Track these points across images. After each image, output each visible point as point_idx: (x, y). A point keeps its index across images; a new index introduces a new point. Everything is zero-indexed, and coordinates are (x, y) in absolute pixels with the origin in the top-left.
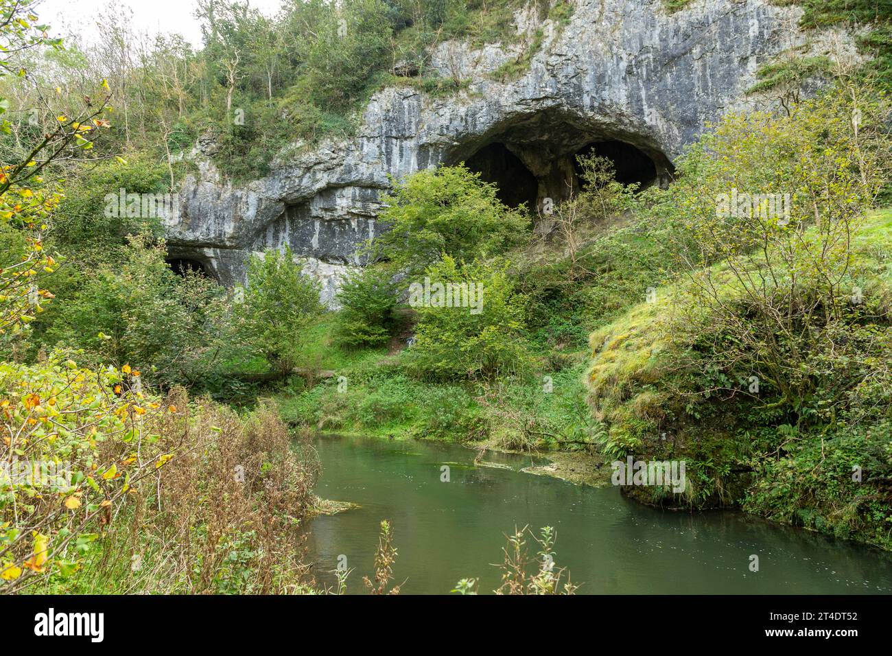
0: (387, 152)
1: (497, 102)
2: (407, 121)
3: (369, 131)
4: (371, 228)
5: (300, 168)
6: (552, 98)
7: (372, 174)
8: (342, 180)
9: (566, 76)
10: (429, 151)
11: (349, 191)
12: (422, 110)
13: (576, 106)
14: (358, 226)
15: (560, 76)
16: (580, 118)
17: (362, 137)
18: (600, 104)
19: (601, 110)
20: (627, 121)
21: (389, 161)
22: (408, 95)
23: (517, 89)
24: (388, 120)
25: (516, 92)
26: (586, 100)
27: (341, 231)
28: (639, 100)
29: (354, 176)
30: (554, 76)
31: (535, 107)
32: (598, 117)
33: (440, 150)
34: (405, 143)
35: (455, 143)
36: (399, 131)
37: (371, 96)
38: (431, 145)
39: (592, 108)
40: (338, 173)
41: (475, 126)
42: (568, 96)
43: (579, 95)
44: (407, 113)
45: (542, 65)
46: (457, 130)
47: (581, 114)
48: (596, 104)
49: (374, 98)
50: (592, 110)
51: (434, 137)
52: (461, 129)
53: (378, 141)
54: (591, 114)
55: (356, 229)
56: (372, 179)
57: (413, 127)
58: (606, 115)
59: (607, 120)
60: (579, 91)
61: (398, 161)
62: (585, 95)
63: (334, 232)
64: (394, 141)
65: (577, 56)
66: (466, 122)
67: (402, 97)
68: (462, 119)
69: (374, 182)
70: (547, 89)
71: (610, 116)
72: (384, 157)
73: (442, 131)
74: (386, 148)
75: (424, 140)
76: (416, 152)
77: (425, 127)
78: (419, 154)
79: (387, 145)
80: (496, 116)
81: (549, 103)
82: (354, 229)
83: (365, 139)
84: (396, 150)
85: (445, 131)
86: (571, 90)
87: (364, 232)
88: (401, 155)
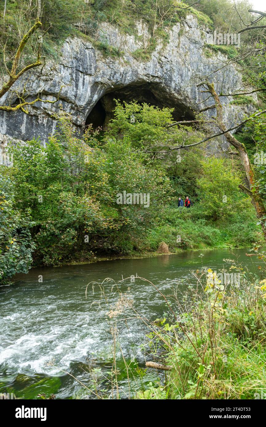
0: (76, 79)
1: (137, 71)
2: (89, 64)
3: (66, 62)
4: (54, 126)
5: (35, 75)
6: (159, 78)
7: (67, 91)
8: (51, 90)
9: (167, 69)
10: (98, 87)
11: (51, 99)
12: (97, 60)
13: (168, 86)
14: (47, 123)
15: (164, 68)
16: (167, 92)
17: (61, 64)
18: (179, 89)
19: (179, 92)
20: (189, 101)
21: (77, 86)
22: (89, 47)
23: (146, 67)
24: (77, 59)
25: (145, 69)
26: (173, 85)
27: (36, 124)
28: (195, 93)
29: (57, 90)
30: (162, 67)
31: (151, 79)
32: (176, 95)
33: (104, 88)
34: (86, 77)
35: (112, 87)
36: (84, 68)
37: (66, 38)
38: (102, 83)
39: (175, 90)
40: (49, 85)
41: (125, 80)
42: (166, 79)
43: (170, 81)
44: (88, 59)
45: (156, 59)
46: (117, 80)
47: (168, 90)
48: (177, 88)
49: (67, 40)
50: (174, 90)
51: (105, 80)
52: (119, 80)
53: (70, 71)
54: (173, 92)
55: (45, 125)
56: (66, 95)
57: (93, 69)
58: (180, 94)
59: (179, 97)
60: (171, 79)
61: (82, 87)
62: (173, 82)
63: (32, 124)
64: (80, 74)
65: (172, 61)
66: (122, 76)
67: (85, 47)
68: (121, 74)
69: (67, 97)
70: (159, 73)
71: (182, 96)
72: (74, 83)
73: (110, 77)
74: (76, 77)
75: (100, 79)
76: (91, 85)
77: (101, 72)
78: (92, 87)
79: (76, 75)
80: (135, 78)
81: (157, 80)
82: (44, 124)
83: (62, 66)
84: (81, 80)
85: (112, 78)
86: (168, 77)
87: (50, 127)
88: (83, 84)
